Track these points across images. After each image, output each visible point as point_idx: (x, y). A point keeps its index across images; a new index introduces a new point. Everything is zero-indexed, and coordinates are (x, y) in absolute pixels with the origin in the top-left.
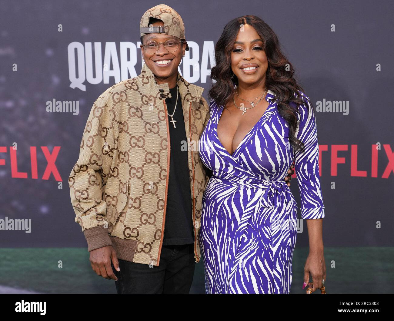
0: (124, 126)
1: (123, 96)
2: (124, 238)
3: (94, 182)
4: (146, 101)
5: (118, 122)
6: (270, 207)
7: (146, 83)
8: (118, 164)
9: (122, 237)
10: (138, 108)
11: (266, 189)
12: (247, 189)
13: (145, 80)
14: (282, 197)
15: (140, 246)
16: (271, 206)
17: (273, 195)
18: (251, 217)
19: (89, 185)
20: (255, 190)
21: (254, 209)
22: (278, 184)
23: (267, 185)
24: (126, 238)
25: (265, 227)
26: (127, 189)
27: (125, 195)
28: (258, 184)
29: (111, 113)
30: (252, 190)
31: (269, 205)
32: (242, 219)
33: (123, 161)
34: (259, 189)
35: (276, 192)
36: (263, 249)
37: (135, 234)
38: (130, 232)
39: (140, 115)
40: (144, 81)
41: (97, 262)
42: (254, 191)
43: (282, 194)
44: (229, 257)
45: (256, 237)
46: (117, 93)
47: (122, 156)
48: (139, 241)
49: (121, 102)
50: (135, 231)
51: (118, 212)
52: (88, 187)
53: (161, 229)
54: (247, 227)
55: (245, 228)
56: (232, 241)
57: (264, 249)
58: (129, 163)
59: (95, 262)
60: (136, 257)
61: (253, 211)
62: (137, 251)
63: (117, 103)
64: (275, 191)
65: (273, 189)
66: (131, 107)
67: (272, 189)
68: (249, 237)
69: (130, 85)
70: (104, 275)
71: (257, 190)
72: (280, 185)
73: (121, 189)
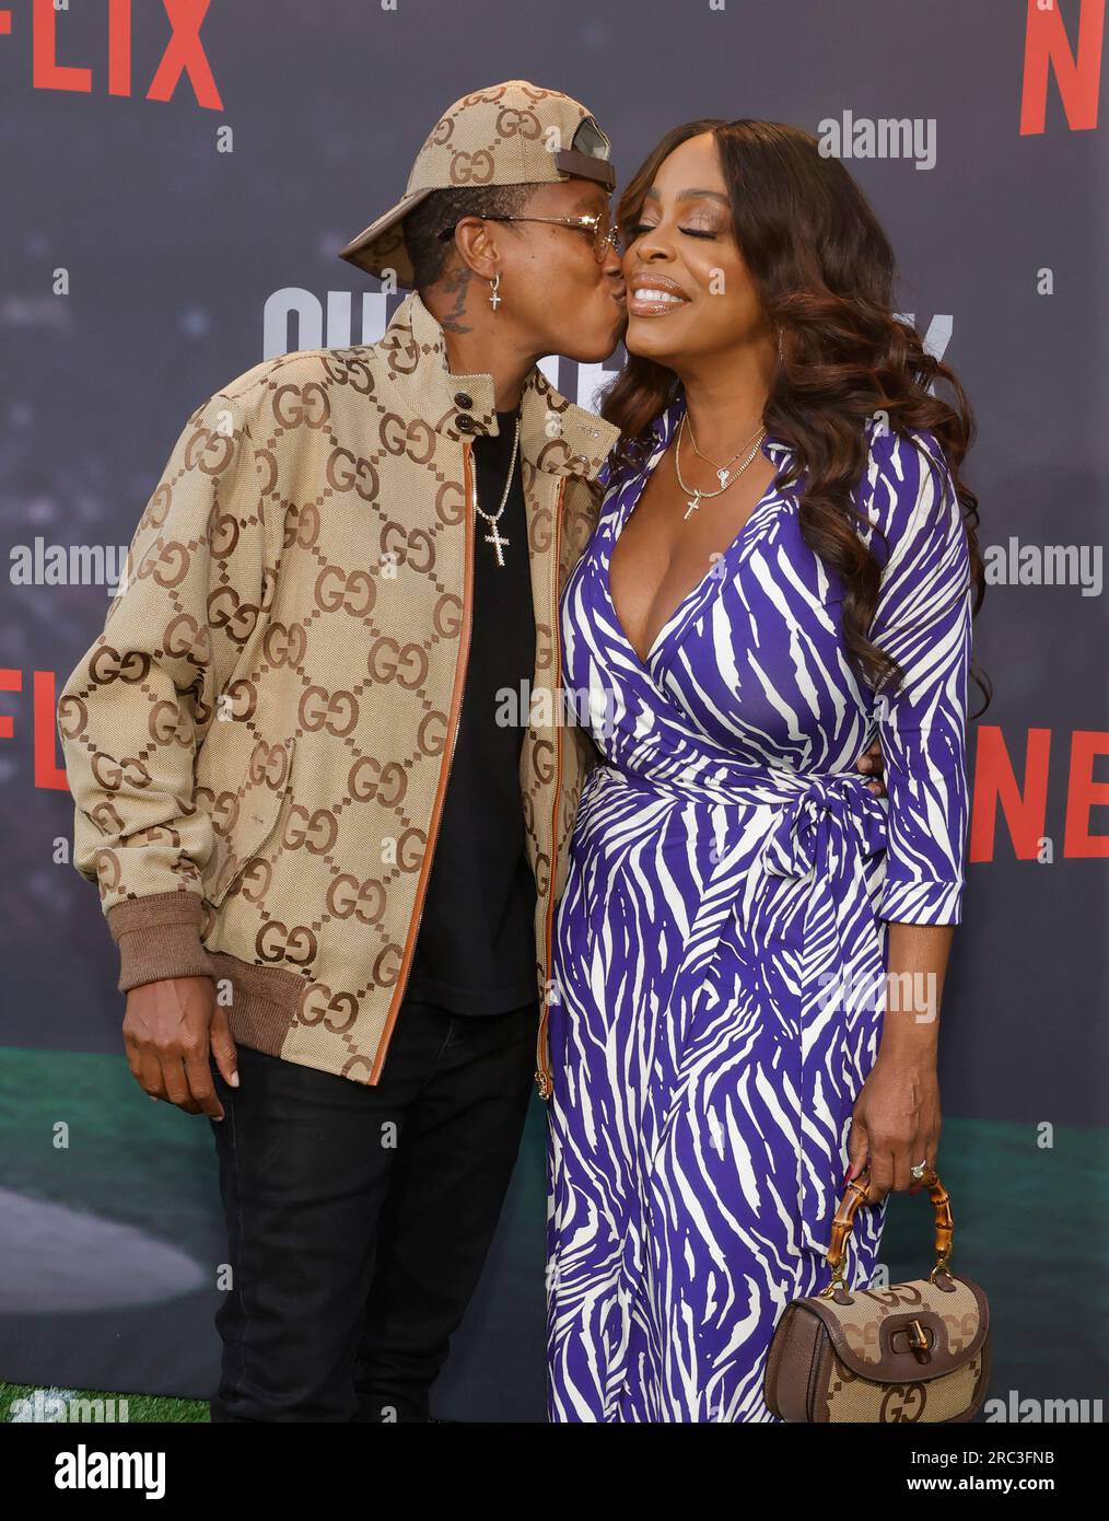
0: (303, 522)
1: (312, 402)
2: (257, 961)
3: (172, 729)
4: (395, 439)
5: (284, 504)
6: (802, 874)
7: (406, 371)
8: (258, 670)
9: (251, 956)
10: (361, 462)
11: (787, 805)
12: (712, 810)
13: (403, 360)
14: (851, 834)
15: (315, 999)
16: (806, 870)
17: (814, 831)
18: (731, 915)
19: (152, 742)
20: (742, 811)
21: (742, 884)
22: (833, 785)
23: (791, 790)
24: (266, 964)
25: (786, 954)
26: (284, 771)
27: (276, 792)
28: (753, 788)
29: (262, 461)
30: (731, 811)
31: (797, 868)
32: (696, 926)
33: (283, 661)
34: (760, 807)
35: (828, 817)
36: (776, 1038)
37: (303, 952)
38: (282, 942)
39: (368, 489)
40: (398, 362)
41: (157, 1041)
42: (740, 818)
43: (851, 823)
44: (653, 1071)
45: (751, 990)
46: (294, 389)
47: (278, 641)
48: (312, 980)
49: (303, 425)
50: (301, 937)
51: (239, 858)
52: (145, 749)
53: (403, 946)
54: (716, 955)
55: (709, 959)
56: (662, 1009)
57: (780, 1035)
58: (301, 670)
59: (147, 1038)
60: (295, 1042)
61: (736, 893)
62: (301, 1016)
63: (289, 426)
64: (823, 813)
65: (814, 804)
66: (340, 451)
67: (811, 807)
68: (726, 992)
69: (343, 367)
70: (178, 1096)
71: (751, 812)
72: (840, 788)
73: (261, 768)
